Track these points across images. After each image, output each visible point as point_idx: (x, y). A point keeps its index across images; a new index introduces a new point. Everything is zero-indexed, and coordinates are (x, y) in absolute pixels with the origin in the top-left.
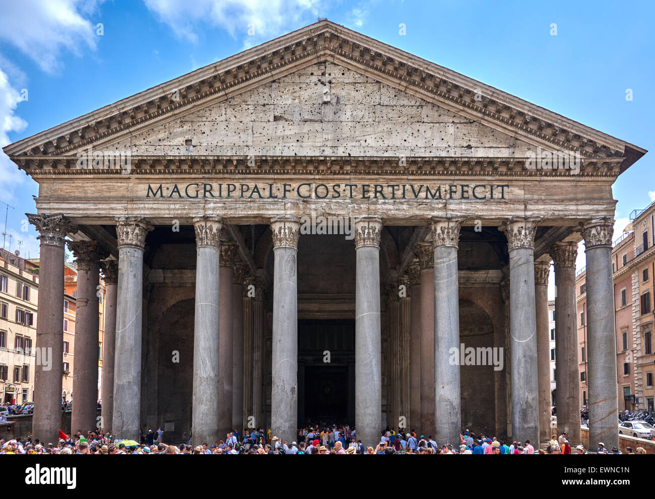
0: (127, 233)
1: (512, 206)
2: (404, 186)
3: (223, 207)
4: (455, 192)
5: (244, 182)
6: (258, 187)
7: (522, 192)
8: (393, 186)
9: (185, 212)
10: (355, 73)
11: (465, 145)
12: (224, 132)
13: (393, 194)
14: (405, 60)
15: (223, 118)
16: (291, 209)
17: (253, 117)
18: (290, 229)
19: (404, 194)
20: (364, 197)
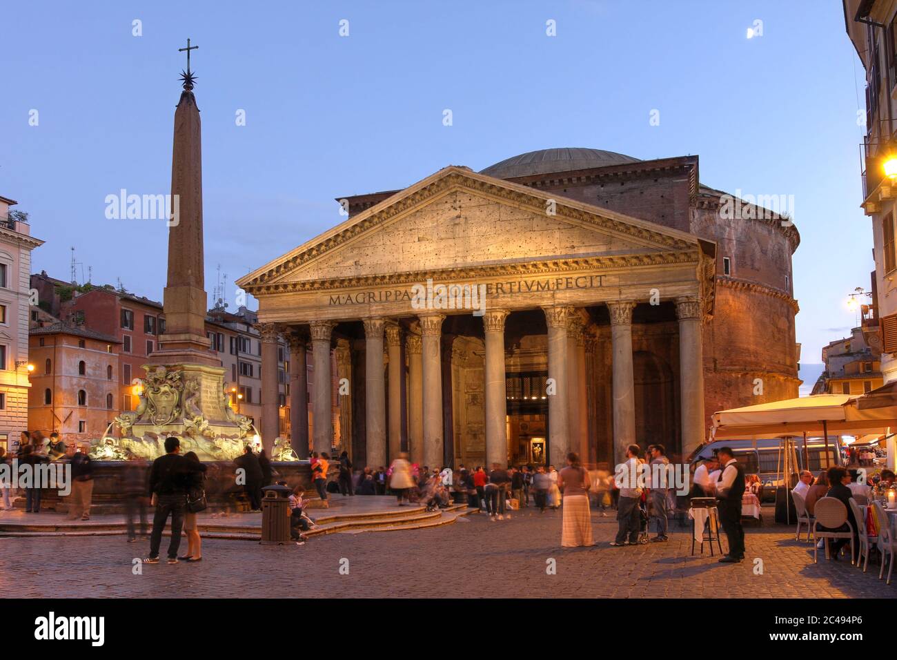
0: (317, 332)
1: (608, 291)
3: (382, 308)
4: (561, 284)
5: (397, 289)
7: (617, 280)
9: (356, 314)
10: (479, 198)
11: (568, 245)
12: (382, 253)
13: (511, 288)
15: (381, 243)
17: (403, 240)
18: (432, 322)
19: (519, 288)
20: (488, 293)
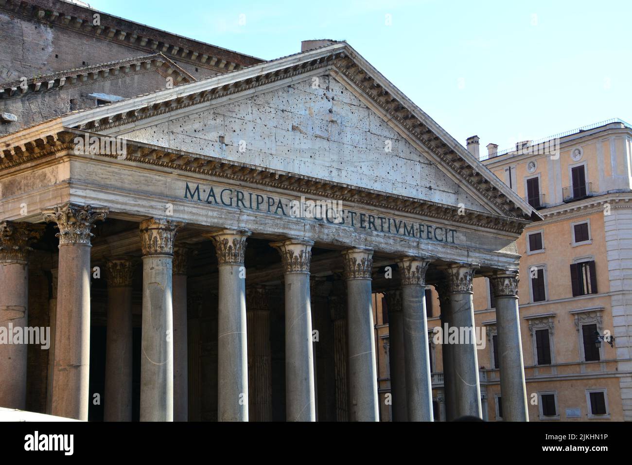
1: (460, 251)
2: (389, 219)
3: (254, 221)
4: (423, 231)
6: (282, 202)
7: (465, 238)
8: (381, 218)
9: (221, 221)
10: (351, 94)
11: (428, 185)
12: (252, 134)
13: (382, 226)
14: (398, 98)
15: (250, 117)
16: (309, 232)
17: (275, 122)
19: (389, 227)
20: (362, 227)
